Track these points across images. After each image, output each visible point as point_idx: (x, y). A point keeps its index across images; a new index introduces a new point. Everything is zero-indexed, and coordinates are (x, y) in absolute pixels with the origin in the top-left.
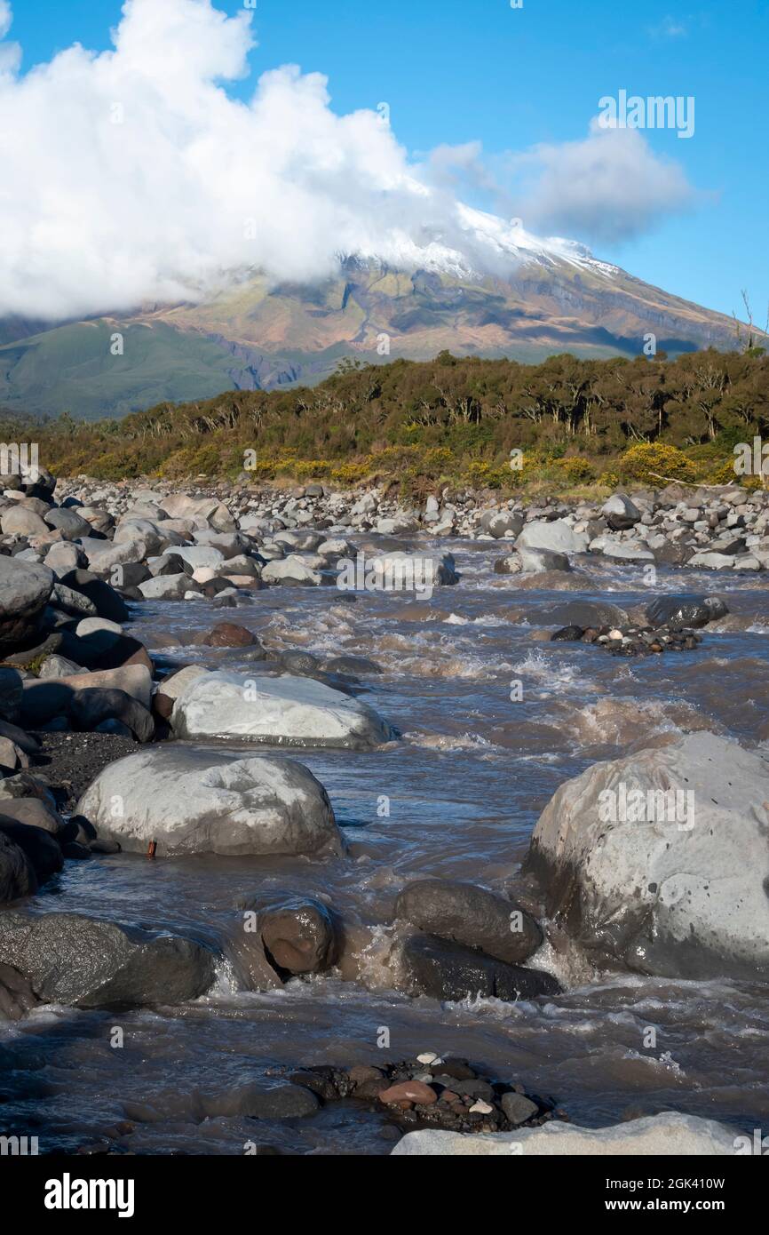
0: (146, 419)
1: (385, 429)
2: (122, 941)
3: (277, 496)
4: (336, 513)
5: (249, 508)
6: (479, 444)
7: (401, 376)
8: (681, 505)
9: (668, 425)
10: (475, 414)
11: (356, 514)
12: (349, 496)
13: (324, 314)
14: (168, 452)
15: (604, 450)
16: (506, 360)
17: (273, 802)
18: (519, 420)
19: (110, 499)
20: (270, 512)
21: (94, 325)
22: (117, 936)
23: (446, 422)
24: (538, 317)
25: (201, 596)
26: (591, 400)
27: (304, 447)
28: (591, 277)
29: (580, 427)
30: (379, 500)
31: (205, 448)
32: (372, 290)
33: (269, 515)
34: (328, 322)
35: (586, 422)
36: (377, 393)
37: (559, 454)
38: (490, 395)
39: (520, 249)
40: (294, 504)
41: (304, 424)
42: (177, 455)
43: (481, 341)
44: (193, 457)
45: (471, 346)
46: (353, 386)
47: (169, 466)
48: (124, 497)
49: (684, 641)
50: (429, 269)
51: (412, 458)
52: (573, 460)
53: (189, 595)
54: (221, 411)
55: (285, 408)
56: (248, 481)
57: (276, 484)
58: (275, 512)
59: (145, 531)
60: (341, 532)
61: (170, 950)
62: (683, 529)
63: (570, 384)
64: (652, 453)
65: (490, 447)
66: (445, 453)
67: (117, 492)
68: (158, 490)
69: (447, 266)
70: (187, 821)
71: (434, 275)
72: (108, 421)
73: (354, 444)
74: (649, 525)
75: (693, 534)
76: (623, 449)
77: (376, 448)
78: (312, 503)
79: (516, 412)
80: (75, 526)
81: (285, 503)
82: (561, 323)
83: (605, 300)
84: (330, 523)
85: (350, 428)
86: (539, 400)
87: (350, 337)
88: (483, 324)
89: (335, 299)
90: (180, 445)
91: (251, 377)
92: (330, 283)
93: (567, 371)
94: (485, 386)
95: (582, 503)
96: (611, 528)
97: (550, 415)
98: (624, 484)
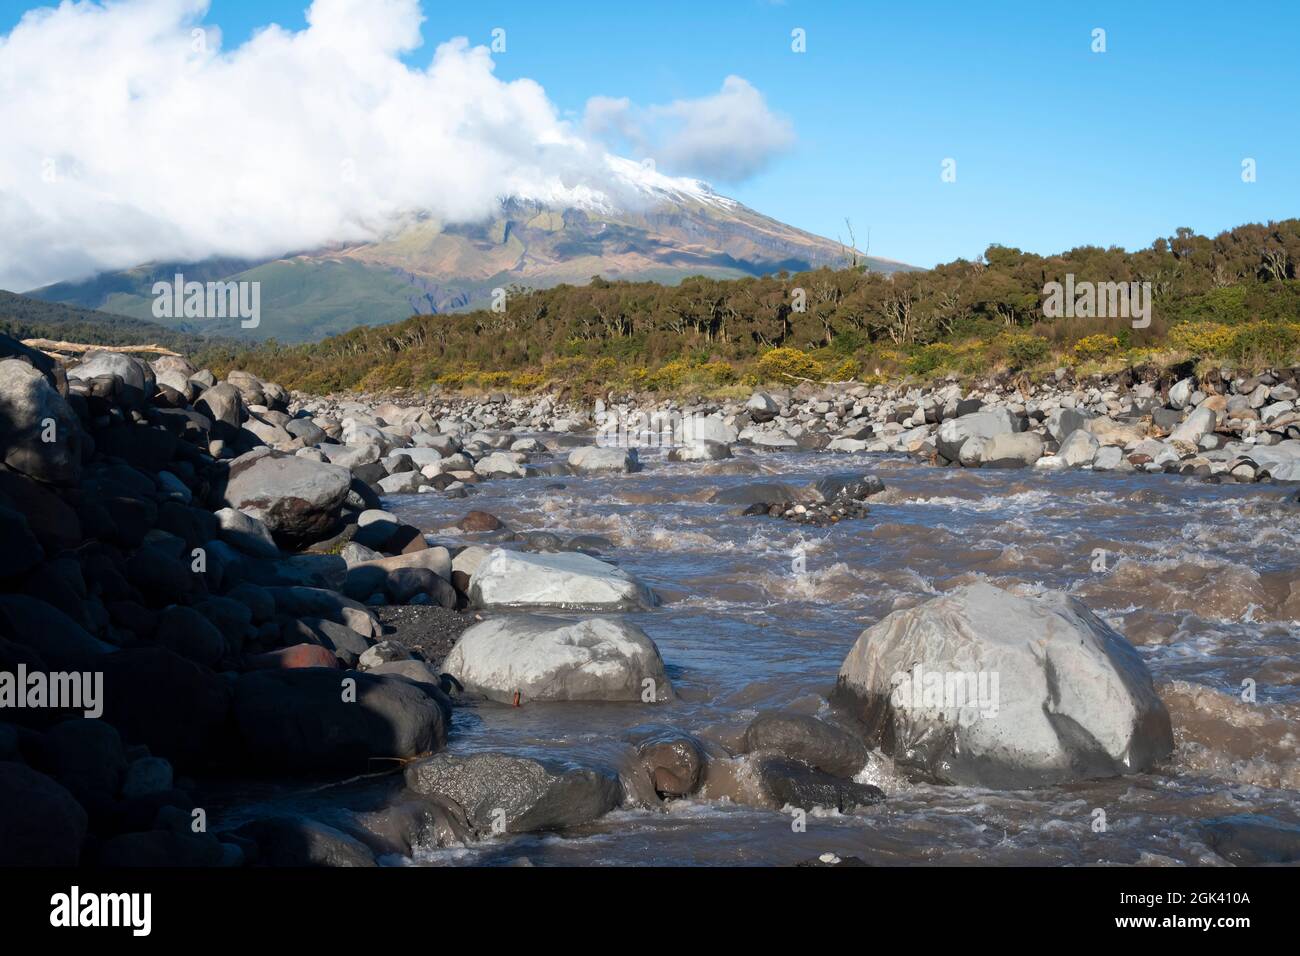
0: (344, 341)
1: (552, 344)
2: (541, 774)
3: (466, 403)
4: (517, 416)
5: (442, 414)
6: (633, 354)
7: (564, 299)
8: (813, 400)
9: (791, 332)
10: (628, 328)
11: (535, 416)
12: (528, 402)
13: (489, 248)
14: (366, 369)
15: (739, 356)
16: (651, 282)
17: (616, 655)
18: (667, 332)
19: (321, 410)
20: (460, 417)
21: (293, 263)
22: (538, 770)
23: (604, 336)
24: (670, 245)
25: (433, 489)
26: (726, 314)
27: (483, 362)
28: (713, 210)
29: (717, 337)
30: (554, 404)
31: (398, 365)
32: (529, 226)
33: (459, 419)
34: (490, 254)
35: (722, 333)
36: (544, 313)
37: (705, 360)
38: (641, 312)
39: (654, 189)
40: (481, 409)
41: (483, 341)
42: (376, 370)
43: (624, 267)
44: (389, 372)
45: (615, 271)
46: (523, 308)
47: (368, 381)
48: (333, 408)
49: (855, 513)
50: (577, 207)
51: (581, 367)
52: (717, 365)
53: (422, 489)
54: (409, 333)
55: (466, 328)
56: (440, 391)
57: (465, 393)
58: (464, 417)
59: (373, 436)
60: (523, 431)
61: (581, 779)
62: (816, 420)
63: (708, 301)
64: (785, 356)
65: (642, 357)
66: (609, 363)
67: (327, 404)
68: (362, 402)
69: (591, 203)
70: (545, 673)
71: (580, 212)
72: (309, 344)
73: (526, 357)
74: (787, 417)
75: (825, 424)
76: (754, 354)
77: (546, 361)
78: (496, 408)
79: (663, 326)
80: (313, 433)
81: (473, 408)
82: (690, 249)
83: (727, 229)
84: (513, 425)
85: (523, 343)
86: (682, 315)
87: (511, 266)
88: (624, 252)
89: (497, 234)
90: (376, 363)
91: (429, 303)
92: (491, 221)
93: (705, 291)
94: (635, 304)
95: (728, 400)
96: (754, 420)
97: (691, 327)
98: (762, 384)
